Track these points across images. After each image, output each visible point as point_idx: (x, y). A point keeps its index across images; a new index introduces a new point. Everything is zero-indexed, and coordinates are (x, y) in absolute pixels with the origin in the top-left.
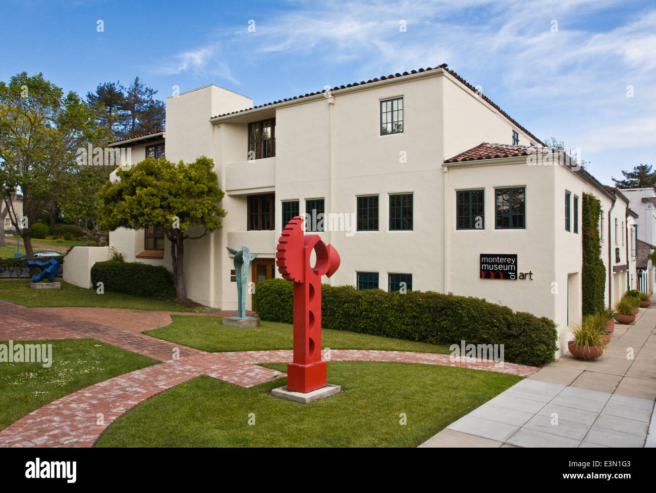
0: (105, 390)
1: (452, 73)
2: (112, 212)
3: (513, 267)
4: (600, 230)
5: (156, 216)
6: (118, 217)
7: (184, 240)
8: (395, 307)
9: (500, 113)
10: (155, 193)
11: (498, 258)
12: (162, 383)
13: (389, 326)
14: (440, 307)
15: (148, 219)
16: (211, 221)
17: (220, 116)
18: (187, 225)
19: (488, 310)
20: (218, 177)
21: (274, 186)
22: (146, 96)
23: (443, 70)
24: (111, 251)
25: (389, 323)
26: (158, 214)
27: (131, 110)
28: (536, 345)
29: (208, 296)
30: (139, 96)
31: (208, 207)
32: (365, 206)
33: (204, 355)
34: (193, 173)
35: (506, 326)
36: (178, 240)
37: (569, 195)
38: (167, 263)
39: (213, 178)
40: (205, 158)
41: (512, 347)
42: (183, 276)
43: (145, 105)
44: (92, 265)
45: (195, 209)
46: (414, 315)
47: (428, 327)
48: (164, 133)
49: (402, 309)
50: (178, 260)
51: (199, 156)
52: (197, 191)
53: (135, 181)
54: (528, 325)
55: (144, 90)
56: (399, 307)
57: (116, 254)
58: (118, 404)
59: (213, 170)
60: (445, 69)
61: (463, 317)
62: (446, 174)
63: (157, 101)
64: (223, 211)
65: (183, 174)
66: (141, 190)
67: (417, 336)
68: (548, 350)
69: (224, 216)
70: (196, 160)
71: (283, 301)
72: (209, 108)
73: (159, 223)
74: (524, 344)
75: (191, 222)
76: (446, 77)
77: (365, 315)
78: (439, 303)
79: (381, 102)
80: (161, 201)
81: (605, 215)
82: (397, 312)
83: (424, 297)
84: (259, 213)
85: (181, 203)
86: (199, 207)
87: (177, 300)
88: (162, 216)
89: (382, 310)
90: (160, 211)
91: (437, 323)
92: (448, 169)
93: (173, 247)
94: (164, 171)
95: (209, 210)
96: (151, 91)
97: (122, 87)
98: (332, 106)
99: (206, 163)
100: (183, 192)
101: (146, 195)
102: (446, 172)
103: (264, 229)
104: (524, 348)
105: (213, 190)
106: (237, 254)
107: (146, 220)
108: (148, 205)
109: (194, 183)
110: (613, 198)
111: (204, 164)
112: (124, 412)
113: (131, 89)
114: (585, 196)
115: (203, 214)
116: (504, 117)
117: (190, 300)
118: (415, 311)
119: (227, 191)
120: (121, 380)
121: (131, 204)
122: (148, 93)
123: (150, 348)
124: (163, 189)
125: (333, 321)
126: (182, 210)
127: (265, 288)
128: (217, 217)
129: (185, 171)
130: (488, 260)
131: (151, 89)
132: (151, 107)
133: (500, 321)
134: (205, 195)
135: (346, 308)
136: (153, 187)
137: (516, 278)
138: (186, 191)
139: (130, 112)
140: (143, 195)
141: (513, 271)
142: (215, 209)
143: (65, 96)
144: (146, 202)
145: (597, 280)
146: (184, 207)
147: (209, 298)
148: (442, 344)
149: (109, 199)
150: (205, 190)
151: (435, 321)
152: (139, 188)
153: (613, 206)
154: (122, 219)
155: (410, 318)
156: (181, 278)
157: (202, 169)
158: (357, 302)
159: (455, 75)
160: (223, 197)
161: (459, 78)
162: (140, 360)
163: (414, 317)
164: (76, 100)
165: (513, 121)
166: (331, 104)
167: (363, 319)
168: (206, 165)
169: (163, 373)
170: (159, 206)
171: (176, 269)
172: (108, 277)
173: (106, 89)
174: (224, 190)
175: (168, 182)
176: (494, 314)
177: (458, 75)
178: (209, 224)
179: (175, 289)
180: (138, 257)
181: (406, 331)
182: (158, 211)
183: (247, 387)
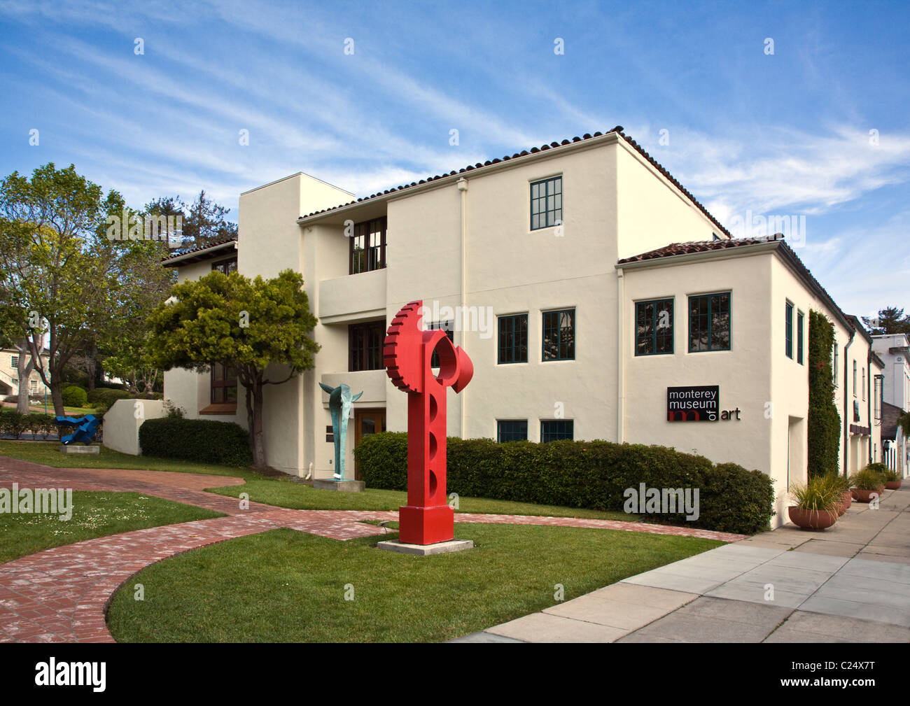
0: (150, 535)
1: (629, 140)
2: (165, 344)
3: (713, 404)
4: (833, 365)
5: (225, 346)
6: (174, 349)
7: (264, 386)
8: (550, 462)
9: (695, 207)
10: (223, 316)
11: (692, 392)
12: (228, 533)
13: (541, 489)
14: (612, 459)
15: (214, 352)
16: (299, 356)
17: (311, 214)
18: (266, 360)
19: (678, 461)
20: (309, 297)
21: (385, 309)
22: (215, 216)
23: (617, 135)
24: (166, 406)
25: (542, 484)
26: (227, 344)
27: (194, 235)
28: (745, 505)
29: (296, 461)
30: (206, 216)
31: (295, 337)
32: (510, 329)
33: (287, 511)
34: (275, 290)
35: (703, 482)
36: (255, 386)
37: (791, 308)
38: (240, 419)
39: (303, 298)
40: (291, 271)
41: (711, 509)
42: (262, 436)
43: (213, 228)
44: (141, 424)
45: (278, 339)
46: (576, 472)
47: (595, 487)
48: (236, 242)
49: (559, 464)
50: (255, 414)
51: (284, 270)
52: (280, 315)
53: (197, 300)
54: (734, 478)
55: (211, 209)
56: (554, 461)
57: (173, 410)
58: (166, 547)
59: (302, 288)
60: (620, 134)
61: (644, 471)
62: (621, 280)
63: (229, 223)
64: (316, 344)
65: (262, 292)
66: (204, 312)
67: (580, 501)
68: (761, 512)
69: (316, 352)
70: (280, 274)
71: (396, 460)
72: (297, 204)
73: (228, 357)
74: (727, 504)
75: (272, 356)
76: (621, 145)
77: (508, 475)
78: (610, 453)
79: (532, 185)
80: (232, 328)
81: (841, 351)
82: (552, 468)
83: (589, 448)
84: (364, 349)
85: (259, 330)
86: (282, 335)
87: (254, 468)
88: (233, 347)
89: (532, 467)
90: (231, 340)
91: (607, 482)
92: (624, 273)
93: (248, 397)
94: (235, 286)
95: (297, 341)
96: (221, 209)
97: (182, 204)
98: (464, 193)
99: (292, 279)
100: (261, 316)
101: (211, 318)
102: (621, 276)
103: (371, 368)
104: (728, 509)
105: (303, 316)
106: (333, 392)
107: (212, 353)
108: (213, 333)
109: (276, 302)
110: (851, 328)
111: (291, 280)
112: (173, 554)
113: (195, 206)
114: (813, 315)
115: (289, 345)
116: (701, 212)
117: (271, 467)
118: (577, 466)
119: (321, 318)
120: (172, 529)
121: (191, 331)
122: (218, 212)
123: (214, 504)
124: (234, 311)
125: (464, 486)
126: (260, 339)
127: (372, 443)
128: (308, 351)
129: (264, 288)
130: (678, 395)
131: (221, 207)
132: (221, 231)
133: (694, 475)
134: (291, 321)
135: (482, 466)
136: (220, 307)
137: (717, 419)
138: (266, 315)
139: (193, 239)
140: (207, 318)
141: (712, 409)
142: (304, 340)
143: (104, 198)
144: (212, 328)
145: (829, 431)
146: (262, 336)
147: (297, 465)
148: (615, 511)
149: (161, 325)
150: (290, 314)
151: (605, 479)
152: (201, 309)
153: (851, 340)
154: (179, 351)
155: (570, 476)
156: (259, 438)
157: (287, 286)
158: (497, 458)
159: (633, 144)
160: (315, 324)
161: (638, 149)
162: (200, 512)
163: (576, 474)
164: (119, 203)
165: (714, 220)
166: (462, 190)
167: (506, 481)
168: (293, 281)
169: (229, 525)
170: (228, 333)
171: (252, 425)
172: (162, 438)
173: (161, 206)
174: (317, 315)
175: (241, 301)
176: (686, 466)
177: (637, 144)
178: (297, 360)
179: (252, 453)
180: (201, 413)
181: (564, 494)
182: (227, 340)
183: (344, 540)
